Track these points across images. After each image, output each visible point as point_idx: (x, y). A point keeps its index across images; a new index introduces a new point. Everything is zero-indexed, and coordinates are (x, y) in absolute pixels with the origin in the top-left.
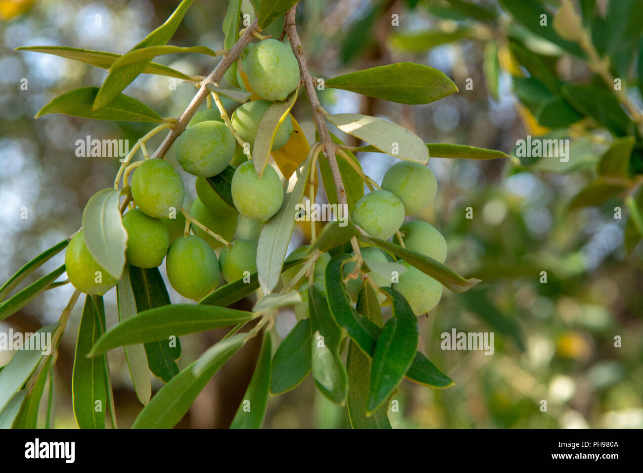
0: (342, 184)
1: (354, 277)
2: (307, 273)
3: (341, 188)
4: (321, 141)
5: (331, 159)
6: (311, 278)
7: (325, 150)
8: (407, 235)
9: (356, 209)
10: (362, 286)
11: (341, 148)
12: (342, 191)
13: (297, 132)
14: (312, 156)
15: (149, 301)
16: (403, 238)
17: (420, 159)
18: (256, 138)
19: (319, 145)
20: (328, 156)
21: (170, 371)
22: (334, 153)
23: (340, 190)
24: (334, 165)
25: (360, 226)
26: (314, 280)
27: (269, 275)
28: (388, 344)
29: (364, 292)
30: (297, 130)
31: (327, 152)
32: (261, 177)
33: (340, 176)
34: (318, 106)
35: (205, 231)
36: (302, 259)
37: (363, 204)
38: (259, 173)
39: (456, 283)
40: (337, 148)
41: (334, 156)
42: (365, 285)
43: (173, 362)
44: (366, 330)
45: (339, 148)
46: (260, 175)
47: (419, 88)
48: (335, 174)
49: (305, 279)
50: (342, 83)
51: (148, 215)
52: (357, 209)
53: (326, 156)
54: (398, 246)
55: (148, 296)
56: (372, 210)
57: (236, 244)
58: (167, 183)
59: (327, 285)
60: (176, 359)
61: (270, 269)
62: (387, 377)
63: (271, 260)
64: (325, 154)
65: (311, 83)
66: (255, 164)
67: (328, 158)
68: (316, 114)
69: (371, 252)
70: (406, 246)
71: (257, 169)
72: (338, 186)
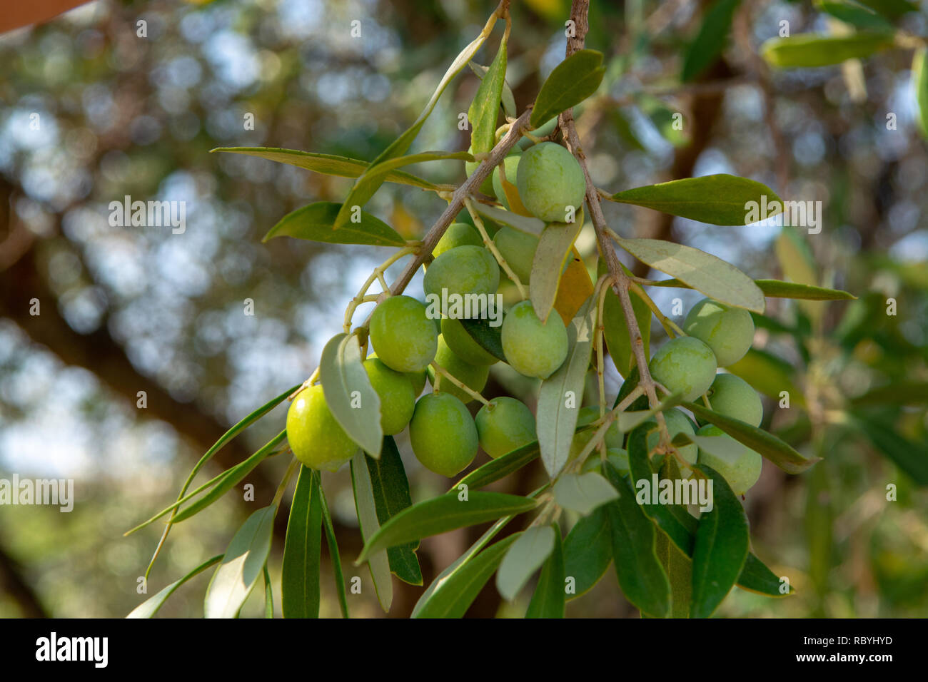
0: (638, 328)
1: (661, 451)
2: (598, 445)
3: (637, 334)
4: (609, 272)
5: (623, 295)
6: (603, 451)
7: (615, 285)
8: (713, 392)
9: (656, 362)
10: (664, 461)
11: (634, 281)
12: (639, 338)
13: (578, 260)
14: (600, 293)
15: (379, 474)
16: (708, 396)
17: (755, 306)
18: (532, 271)
19: (607, 277)
20: (619, 293)
21: (407, 563)
22: (626, 288)
23: (636, 336)
24: (627, 304)
25: (663, 384)
26: (608, 454)
27: (556, 450)
28: (712, 540)
29: (666, 468)
30: (577, 258)
31: (617, 287)
32: (545, 323)
33: (634, 317)
34: (604, 227)
35: (460, 387)
36: (588, 426)
37: (665, 356)
38: (541, 318)
39: (791, 462)
40: (630, 282)
41: (627, 292)
42: (668, 460)
43: (411, 552)
44: (680, 522)
45: (632, 282)
46: (543, 321)
47: (735, 206)
48: (628, 316)
49: (595, 453)
50: (637, 198)
51: (392, 367)
52: (659, 361)
53: (617, 293)
54: (702, 407)
55: (378, 468)
56: (678, 364)
57: (499, 403)
58: (419, 329)
59: (631, 463)
60: (413, 548)
61: (556, 442)
62: (715, 584)
63: (556, 430)
64: (614, 289)
65: (595, 197)
66: (535, 308)
67: (619, 295)
68: (602, 236)
69: (672, 417)
70: (712, 407)
71: (538, 313)
72: (633, 332)
